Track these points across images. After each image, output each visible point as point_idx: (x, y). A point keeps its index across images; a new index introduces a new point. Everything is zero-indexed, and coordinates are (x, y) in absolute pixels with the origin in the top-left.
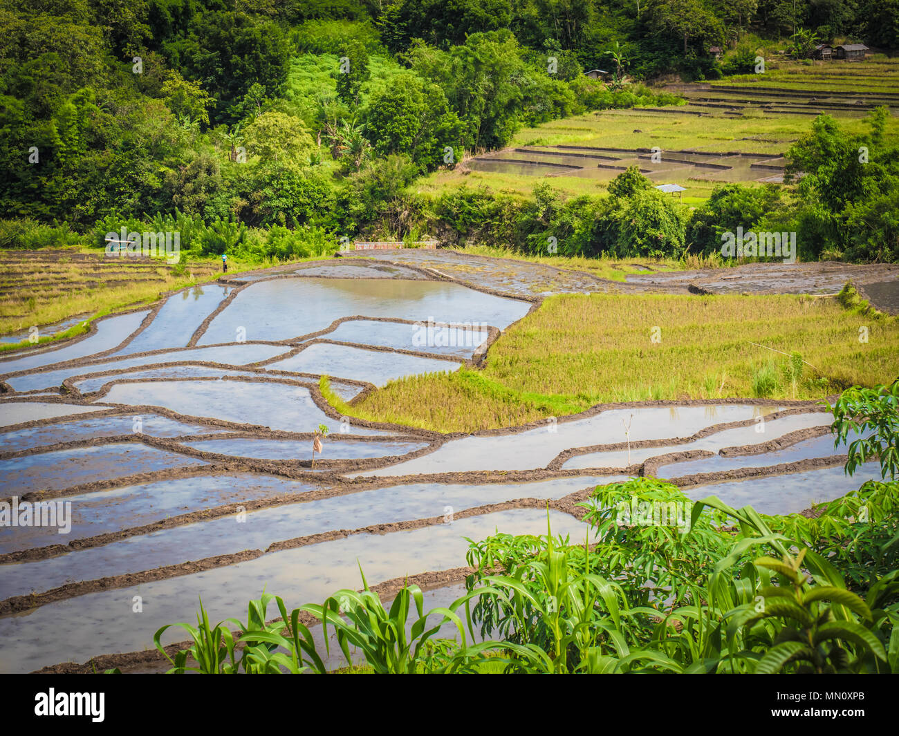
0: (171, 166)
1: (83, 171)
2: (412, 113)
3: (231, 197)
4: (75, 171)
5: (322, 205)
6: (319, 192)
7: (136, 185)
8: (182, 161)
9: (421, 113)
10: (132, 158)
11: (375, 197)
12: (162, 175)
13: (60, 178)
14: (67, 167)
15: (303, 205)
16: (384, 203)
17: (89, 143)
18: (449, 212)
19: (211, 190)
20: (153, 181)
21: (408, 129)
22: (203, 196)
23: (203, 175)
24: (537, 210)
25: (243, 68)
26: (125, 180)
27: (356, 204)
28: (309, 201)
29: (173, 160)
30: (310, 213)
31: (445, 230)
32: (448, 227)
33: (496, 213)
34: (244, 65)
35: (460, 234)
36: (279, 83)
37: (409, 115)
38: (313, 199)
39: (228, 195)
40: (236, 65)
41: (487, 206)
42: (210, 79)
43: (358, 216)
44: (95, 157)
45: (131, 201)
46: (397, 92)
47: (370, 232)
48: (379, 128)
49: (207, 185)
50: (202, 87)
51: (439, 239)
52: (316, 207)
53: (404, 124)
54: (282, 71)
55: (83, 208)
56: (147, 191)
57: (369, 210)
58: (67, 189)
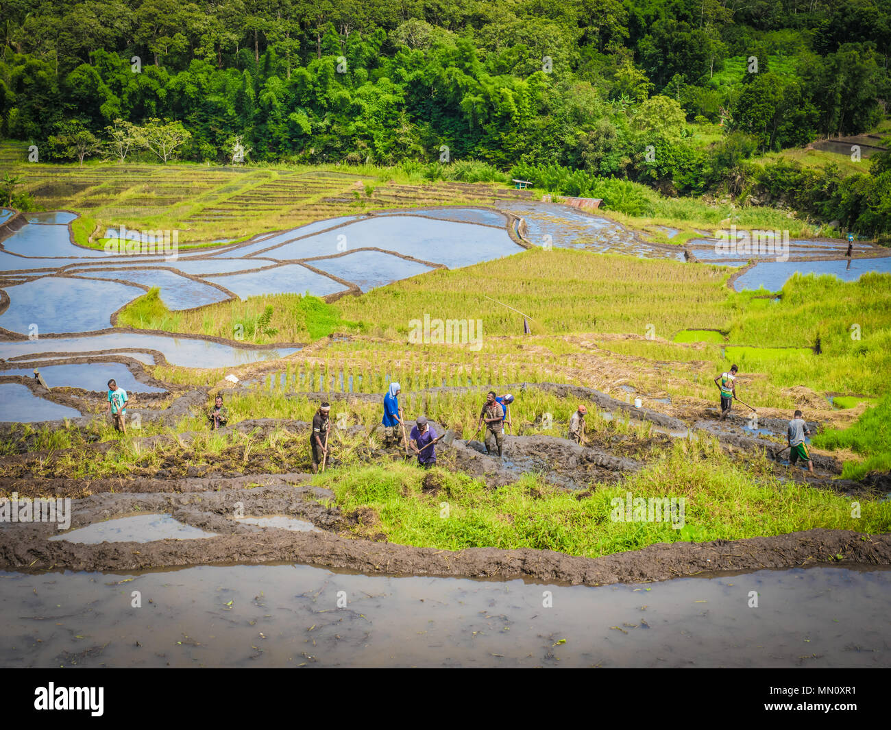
0: (586, 131)
1: (530, 130)
2: (769, 102)
3: (622, 156)
4: (526, 129)
5: (686, 166)
6: (684, 157)
7: (562, 143)
8: (593, 127)
9: (777, 103)
10: (561, 123)
11: (721, 164)
12: (577, 137)
13: (514, 134)
14: (520, 127)
15: (670, 165)
16: (726, 169)
17: (539, 111)
18: (767, 180)
19: (608, 150)
20: (570, 140)
21: (763, 114)
22: (600, 154)
23: (602, 139)
24: (824, 183)
25: (675, 63)
26: (555, 139)
27: (706, 168)
28: (674, 163)
29: (588, 126)
30: (675, 172)
31: (764, 192)
32: (766, 190)
33: (799, 183)
34: (675, 61)
35: (773, 197)
36: (702, 75)
37: (766, 104)
38: (679, 162)
39: (619, 154)
40: (671, 59)
41: (793, 177)
42: (653, 69)
43: (708, 177)
44: (539, 121)
45: (556, 154)
46: (759, 86)
47: (715, 190)
48: (742, 112)
49: (604, 146)
50: (645, 75)
51: (759, 199)
52: (680, 168)
53: (760, 111)
54: (704, 65)
55: (527, 156)
56: (568, 149)
57: (714, 174)
58: (518, 142)
